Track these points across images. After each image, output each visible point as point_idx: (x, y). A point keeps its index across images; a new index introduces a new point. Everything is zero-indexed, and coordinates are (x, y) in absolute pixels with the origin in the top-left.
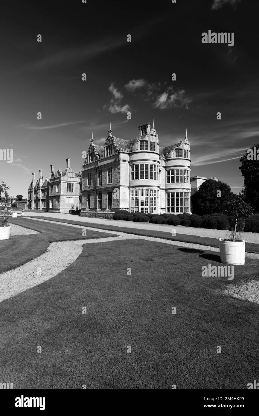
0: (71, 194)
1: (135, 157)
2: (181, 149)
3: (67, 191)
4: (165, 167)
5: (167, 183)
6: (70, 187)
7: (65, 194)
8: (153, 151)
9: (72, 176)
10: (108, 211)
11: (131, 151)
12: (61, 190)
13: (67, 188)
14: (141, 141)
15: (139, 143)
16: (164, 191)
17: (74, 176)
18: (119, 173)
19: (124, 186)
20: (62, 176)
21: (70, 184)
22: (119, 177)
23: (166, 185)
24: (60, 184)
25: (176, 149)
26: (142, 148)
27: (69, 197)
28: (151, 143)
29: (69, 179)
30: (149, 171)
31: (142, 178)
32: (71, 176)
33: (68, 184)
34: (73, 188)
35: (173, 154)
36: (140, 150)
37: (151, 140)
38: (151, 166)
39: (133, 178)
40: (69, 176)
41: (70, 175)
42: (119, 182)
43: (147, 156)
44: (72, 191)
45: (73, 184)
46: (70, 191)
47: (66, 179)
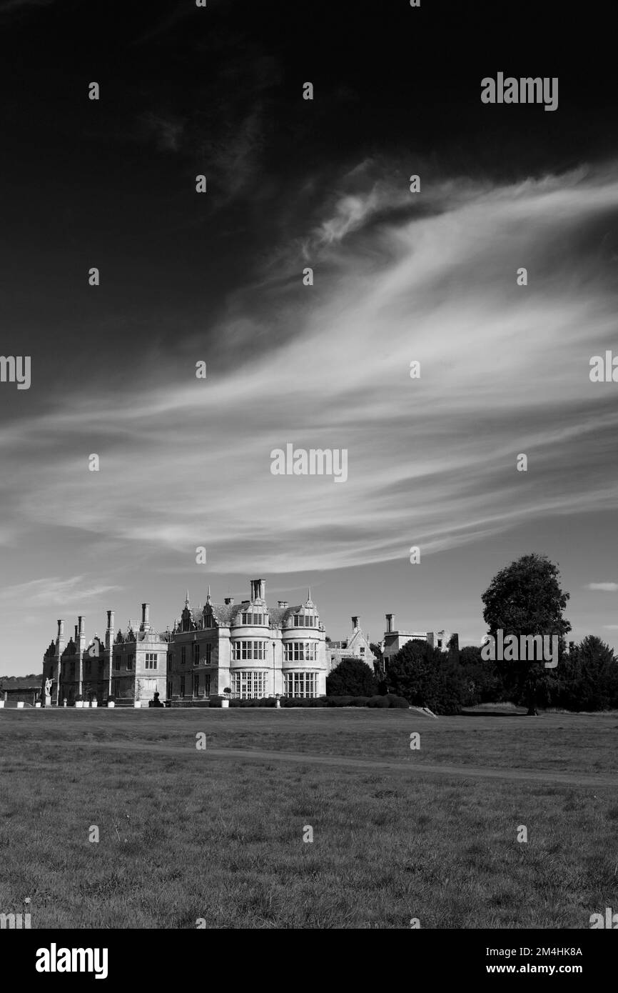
0: (153, 674)
1: (237, 633)
2: (302, 616)
3: (147, 667)
4: (282, 640)
5: (284, 661)
6: (151, 661)
7: (143, 673)
8: (258, 625)
9: (156, 640)
10: (205, 699)
11: (232, 625)
12: (137, 667)
13: (147, 662)
14: (243, 614)
15: (241, 616)
16: (280, 671)
17: (158, 640)
18: (218, 652)
19: (224, 668)
20: (137, 641)
21: (151, 655)
22: (218, 658)
23: (283, 663)
24: (135, 657)
25: (295, 616)
26: (244, 622)
27: (150, 678)
28: (256, 615)
29: (149, 646)
30: (253, 649)
31: (244, 658)
32: (153, 641)
33: (147, 655)
34: (155, 663)
35: (291, 622)
36: (242, 625)
37: (256, 612)
38: (256, 643)
39: (234, 658)
40: (150, 641)
41: (151, 639)
42: (217, 663)
43: (250, 632)
44: (155, 668)
45: (156, 656)
46: (151, 667)
47: (144, 647)
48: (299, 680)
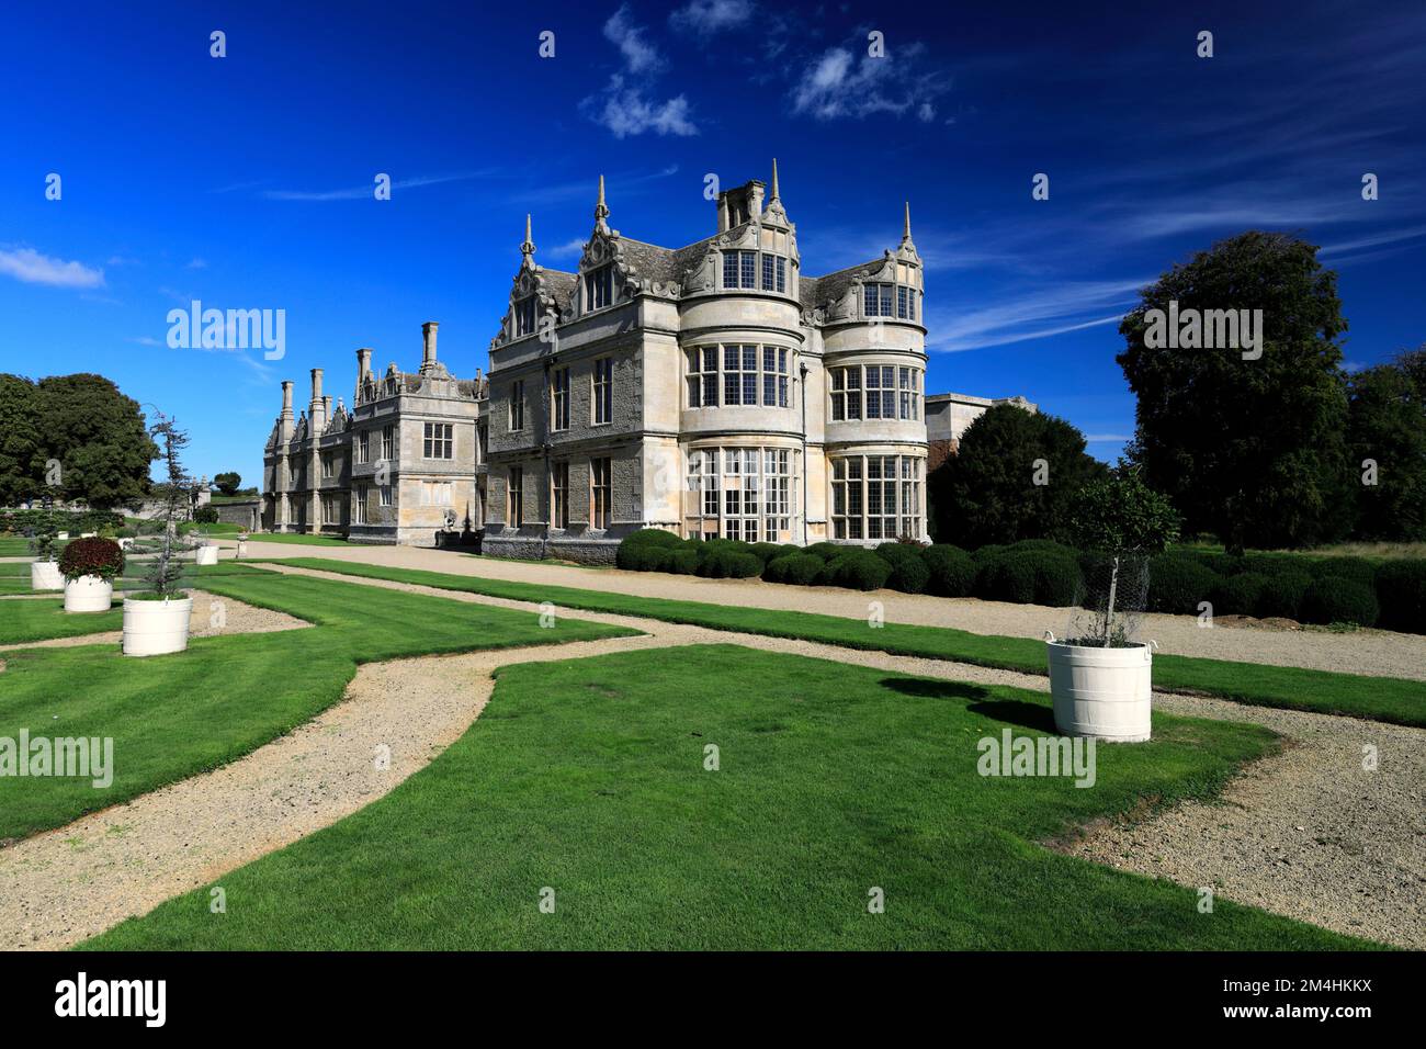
0: (444, 469)
1: (704, 315)
2: (888, 285)
3: (427, 454)
4: (825, 358)
5: (831, 420)
6: (438, 439)
7: (419, 467)
8: (775, 293)
9: (448, 392)
10: (596, 536)
11: (686, 292)
12: (402, 452)
13: (428, 443)
14: (725, 252)
15: (720, 259)
16: (821, 450)
17: (454, 393)
18: (640, 381)
19: (662, 435)
20: (404, 392)
21: (439, 426)
22: (640, 398)
23: (827, 428)
24: (398, 427)
25: (867, 284)
26: (730, 280)
27: (435, 478)
28: (768, 258)
29: (434, 407)
30: (761, 372)
31: (732, 399)
32: (443, 394)
33: (428, 426)
34: (449, 444)
35: (853, 304)
36: (721, 289)
37: (767, 249)
38: (769, 351)
39: (695, 402)
40: (435, 395)
41: (438, 388)
42: (639, 416)
43: (752, 312)
44: (448, 455)
45: (449, 428)
46: (438, 454)
47: (420, 406)
48: (883, 480)
